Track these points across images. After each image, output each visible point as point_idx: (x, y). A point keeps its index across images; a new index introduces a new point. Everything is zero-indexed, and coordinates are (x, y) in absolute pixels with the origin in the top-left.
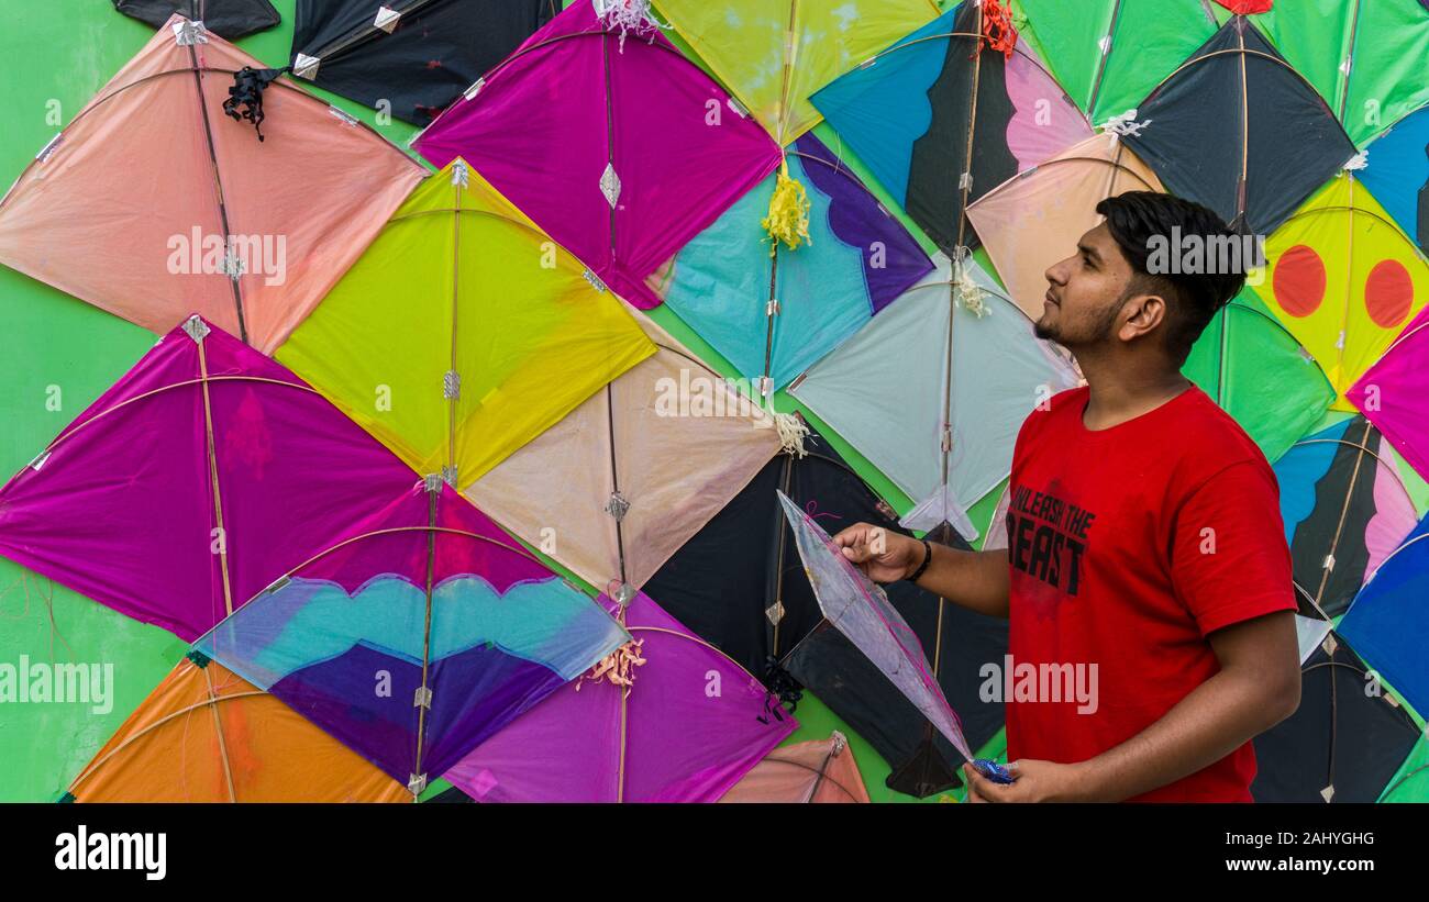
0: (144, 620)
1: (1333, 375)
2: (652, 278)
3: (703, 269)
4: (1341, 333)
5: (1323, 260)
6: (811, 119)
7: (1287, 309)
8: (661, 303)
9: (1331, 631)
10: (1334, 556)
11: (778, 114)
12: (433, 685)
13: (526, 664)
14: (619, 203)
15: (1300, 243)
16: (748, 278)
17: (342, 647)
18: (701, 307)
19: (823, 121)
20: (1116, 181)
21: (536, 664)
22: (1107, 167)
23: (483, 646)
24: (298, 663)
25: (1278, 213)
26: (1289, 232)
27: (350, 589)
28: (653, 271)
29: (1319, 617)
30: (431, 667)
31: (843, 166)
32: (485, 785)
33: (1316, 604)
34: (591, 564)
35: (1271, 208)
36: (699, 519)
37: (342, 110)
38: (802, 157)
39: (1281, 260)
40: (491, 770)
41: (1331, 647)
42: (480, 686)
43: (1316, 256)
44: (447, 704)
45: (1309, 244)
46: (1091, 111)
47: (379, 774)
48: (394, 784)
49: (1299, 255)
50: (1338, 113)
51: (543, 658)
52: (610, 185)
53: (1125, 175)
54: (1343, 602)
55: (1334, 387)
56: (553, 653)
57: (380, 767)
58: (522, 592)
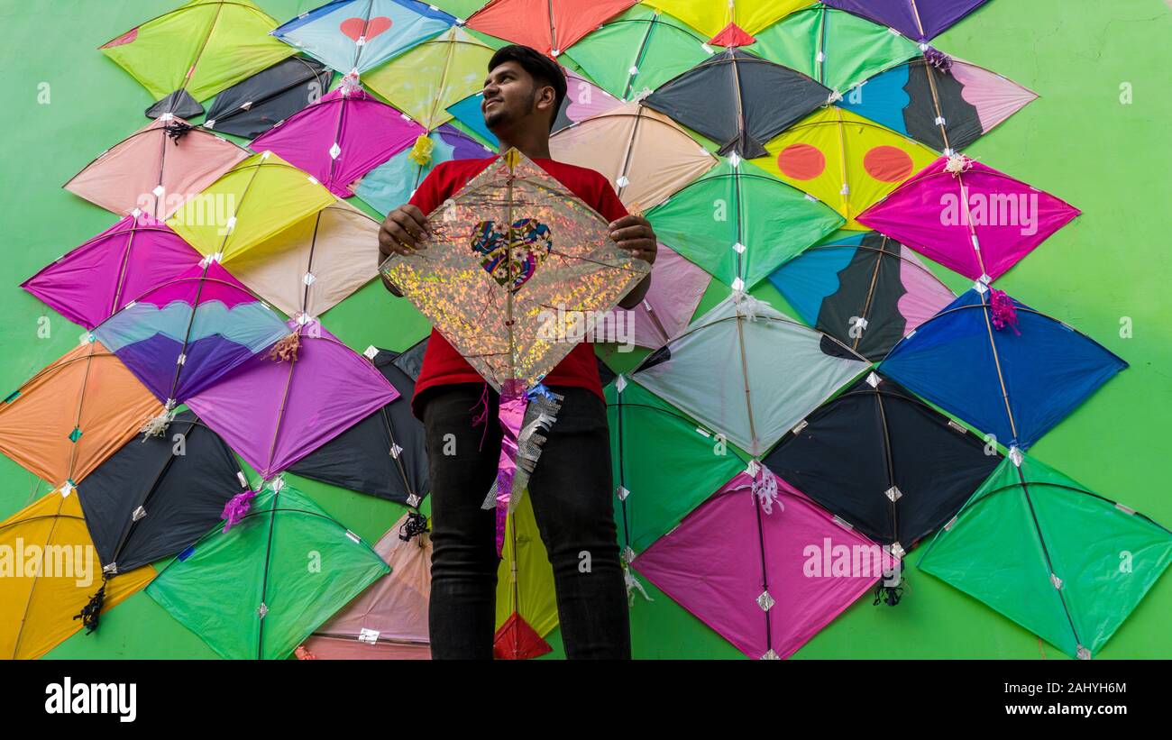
0: (77, 323)
1: (843, 209)
2: (350, 185)
3: (378, 181)
4: (844, 185)
5: (820, 149)
6: (447, 117)
7: (792, 176)
8: (353, 196)
9: (871, 370)
10: (865, 318)
11: (429, 117)
12: (188, 353)
13: (236, 345)
14: (338, 157)
15: (799, 142)
16: (403, 182)
17: (151, 334)
18: (374, 194)
19: (455, 118)
20: (639, 123)
21: (239, 345)
22: (632, 118)
23: (217, 335)
24: (131, 342)
25: (774, 128)
26: (787, 139)
27: (160, 308)
28: (352, 183)
29: (854, 357)
30: (187, 344)
31: (462, 133)
32: (205, 409)
33: (853, 351)
34: (288, 305)
35: (767, 127)
36: (354, 286)
37: (221, 138)
38: (441, 133)
39: (784, 151)
40: (211, 402)
41: (873, 380)
42: (211, 356)
43: (812, 148)
44: (193, 364)
45: (807, 142)
46: (626, 97)
47: (154, 397)
48: (160, 403)
49: (799, 149)
50: (817, 78)
51: (244, 342)
52: (335, 151)
53: (646, 121)
54: (884, 351)
55: (845, 216)
56: (251, 340)
57: (154, 393)
58: (241, 309)
